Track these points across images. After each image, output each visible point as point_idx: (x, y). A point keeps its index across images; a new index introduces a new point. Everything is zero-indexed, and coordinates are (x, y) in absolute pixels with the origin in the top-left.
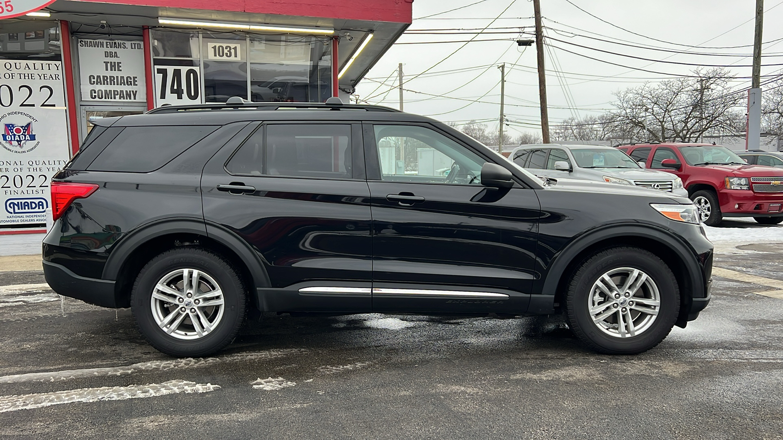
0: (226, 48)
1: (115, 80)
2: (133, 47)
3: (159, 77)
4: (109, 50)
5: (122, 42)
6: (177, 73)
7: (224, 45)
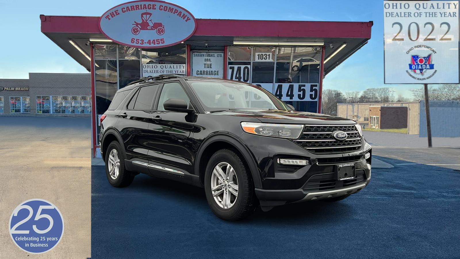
0: (265, 55)
1: (209, 73)
2: (218, 56)
3: (230, 71)
4: (207, 58)
5: (213, 54)
6: (239, 69)
7: (264, 54)
